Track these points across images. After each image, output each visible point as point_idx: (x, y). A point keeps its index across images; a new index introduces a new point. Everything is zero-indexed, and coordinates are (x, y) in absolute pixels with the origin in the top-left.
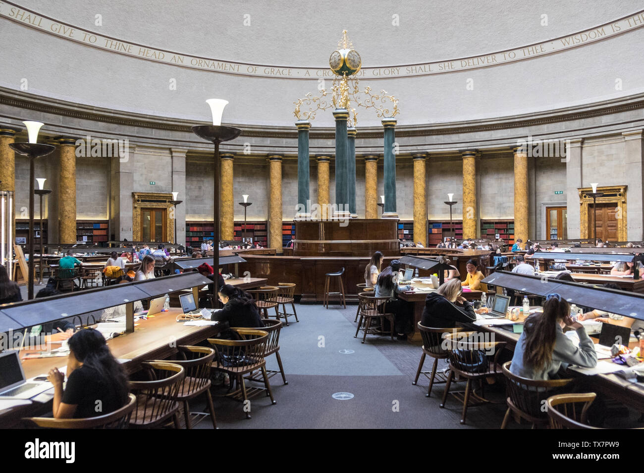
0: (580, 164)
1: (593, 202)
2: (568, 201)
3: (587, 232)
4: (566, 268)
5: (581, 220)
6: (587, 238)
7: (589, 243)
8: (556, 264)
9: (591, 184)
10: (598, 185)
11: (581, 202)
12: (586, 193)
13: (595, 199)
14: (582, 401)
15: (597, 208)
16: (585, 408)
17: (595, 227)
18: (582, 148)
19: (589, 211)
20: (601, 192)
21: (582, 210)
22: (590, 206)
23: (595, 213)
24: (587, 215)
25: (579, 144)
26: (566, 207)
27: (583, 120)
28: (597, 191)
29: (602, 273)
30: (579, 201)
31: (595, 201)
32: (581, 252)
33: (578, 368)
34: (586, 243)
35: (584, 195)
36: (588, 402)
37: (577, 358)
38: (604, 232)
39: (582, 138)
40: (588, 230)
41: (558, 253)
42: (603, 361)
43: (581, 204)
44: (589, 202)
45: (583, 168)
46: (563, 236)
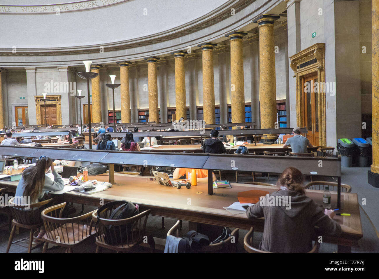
0: (35, 82)
1: (44, 104)
2: (28, 103)
3: (40, 121)
4: (32, 142)
5: (37, 114)
6: (40, 124)
7: (42, 127)
8: (25, 140)
9: (43, 94)
10: (46, 94)
11: (36, 104)
12: (39, 99)
13: (45, 102)
14: (59, 208)
15: (46, 107)
16: (61, 211)
17: (46, 118)
18: (36, 73)
19: (41, 109)
20: (49, 99)
21: (37, 108)
22: (42, 106)
23: (45, 110)
24: (40, 111)
25: (34, 71)
26: (27, 107)
27: (36, 57)
28: (46, 97)
29: (53, 142)
30: (35, 103)
31: (45, 103)
32: (40, 132)
33: (54, 192)
34: (40, 127)
35: (38, 100)
36: (63, 208)
37: (54, 187)
38: (50, 120)
39: (36, 67)
40: (41, 120)
41: (25, 134)
42: (66, 186)
43: (37, 105)
44: (40, 104)
45: (37, 84)
46: (26, 124)
